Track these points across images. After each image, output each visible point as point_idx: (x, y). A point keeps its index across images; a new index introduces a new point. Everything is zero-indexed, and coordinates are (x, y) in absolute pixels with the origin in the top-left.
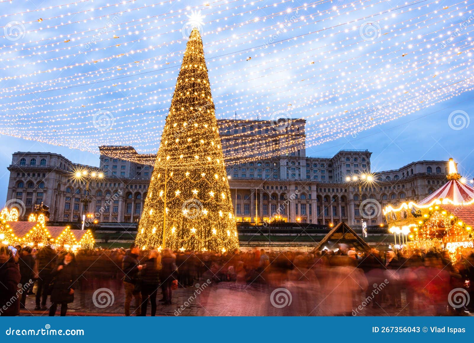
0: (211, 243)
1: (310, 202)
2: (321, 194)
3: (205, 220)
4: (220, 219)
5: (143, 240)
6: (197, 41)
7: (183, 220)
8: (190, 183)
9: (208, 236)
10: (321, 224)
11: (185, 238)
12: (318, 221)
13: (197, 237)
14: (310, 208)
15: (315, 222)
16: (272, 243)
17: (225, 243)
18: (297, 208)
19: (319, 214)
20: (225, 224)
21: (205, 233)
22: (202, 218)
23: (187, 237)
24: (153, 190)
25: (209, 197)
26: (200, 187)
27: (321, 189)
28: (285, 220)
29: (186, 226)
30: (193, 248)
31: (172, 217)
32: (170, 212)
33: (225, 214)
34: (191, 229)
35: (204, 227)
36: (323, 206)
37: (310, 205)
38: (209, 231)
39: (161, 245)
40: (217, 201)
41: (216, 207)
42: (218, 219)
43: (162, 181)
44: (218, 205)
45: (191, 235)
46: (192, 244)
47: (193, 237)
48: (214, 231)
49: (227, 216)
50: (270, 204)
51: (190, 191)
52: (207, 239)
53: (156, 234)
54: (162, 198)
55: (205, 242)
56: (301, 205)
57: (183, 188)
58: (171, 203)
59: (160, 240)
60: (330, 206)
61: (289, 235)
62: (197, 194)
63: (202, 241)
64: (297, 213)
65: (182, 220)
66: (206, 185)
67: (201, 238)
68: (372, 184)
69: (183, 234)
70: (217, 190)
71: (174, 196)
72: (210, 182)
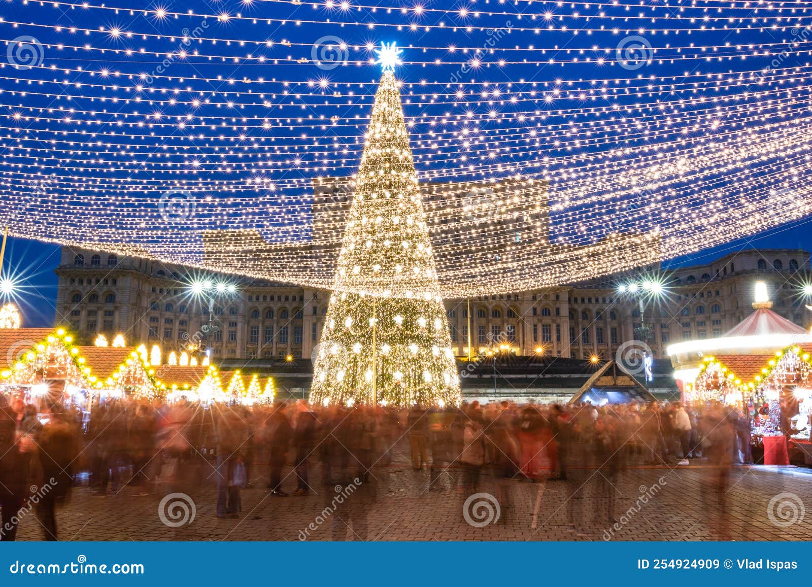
0: (423, 393)
1: (558, 321)
2: (576, 306)
3: (415, 361)
4: (435, 358)
5: (324, 390)
6: (392, 90)
7: (383, 361)
8: (391, 306)
9: (419, 383)
10: (577, 358)
11: (386, 386)
12: (571, 353)
13: (403, 385)
14: (558, 331)
15: (566, 354)
16: (498, 391)
17: (443, 393)
18: (535, 331)
19: (574, 339)
20: (442, 365)
21: (415, 379)
22: (410, 357)
23: (390, 385)
24: (335, 318)
25: (417, 327)
26: (406, 312)
27: (576, 300)
28: (516, 351)
29: (387, 370)
30: (399, 401)
31: (366, 356)
32: (363, 350)
33: (441, 352)
34: (394, 374)
35: (413, 370)
36: (580, 327)
37: (558, 326)
38: (420, 376)
39: (351, 396)
40: (429, 332)
41: (428, 341)
42: (432, 358)
43: (349, 305)
44: (431, 338)
45: (394, 382)
46: (396, 394)
47: (397, 385)
48: (428, 376)
49: (443, 353)
50: (490, 325)
51: (391, 319)
52: (418, 388)
53: (345, 381)
54: (350, 329)
55: (415, 392)
56: (543, 326)
57: (381, 314)
58: (363, 336)
59: (350, 389)
60: (592, 326)
61: (524, 376)
62: (401, 323)
63: (411, 390)
64: (536, 339)
65: (381, 361)
66: (413, 309)
67: (409, 386)
68: (660, 298)
69: (383, 381)
70: (429, 317)
71: (368, 326)
72: (419, 305)
